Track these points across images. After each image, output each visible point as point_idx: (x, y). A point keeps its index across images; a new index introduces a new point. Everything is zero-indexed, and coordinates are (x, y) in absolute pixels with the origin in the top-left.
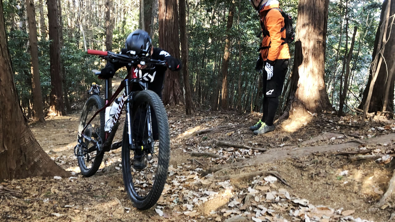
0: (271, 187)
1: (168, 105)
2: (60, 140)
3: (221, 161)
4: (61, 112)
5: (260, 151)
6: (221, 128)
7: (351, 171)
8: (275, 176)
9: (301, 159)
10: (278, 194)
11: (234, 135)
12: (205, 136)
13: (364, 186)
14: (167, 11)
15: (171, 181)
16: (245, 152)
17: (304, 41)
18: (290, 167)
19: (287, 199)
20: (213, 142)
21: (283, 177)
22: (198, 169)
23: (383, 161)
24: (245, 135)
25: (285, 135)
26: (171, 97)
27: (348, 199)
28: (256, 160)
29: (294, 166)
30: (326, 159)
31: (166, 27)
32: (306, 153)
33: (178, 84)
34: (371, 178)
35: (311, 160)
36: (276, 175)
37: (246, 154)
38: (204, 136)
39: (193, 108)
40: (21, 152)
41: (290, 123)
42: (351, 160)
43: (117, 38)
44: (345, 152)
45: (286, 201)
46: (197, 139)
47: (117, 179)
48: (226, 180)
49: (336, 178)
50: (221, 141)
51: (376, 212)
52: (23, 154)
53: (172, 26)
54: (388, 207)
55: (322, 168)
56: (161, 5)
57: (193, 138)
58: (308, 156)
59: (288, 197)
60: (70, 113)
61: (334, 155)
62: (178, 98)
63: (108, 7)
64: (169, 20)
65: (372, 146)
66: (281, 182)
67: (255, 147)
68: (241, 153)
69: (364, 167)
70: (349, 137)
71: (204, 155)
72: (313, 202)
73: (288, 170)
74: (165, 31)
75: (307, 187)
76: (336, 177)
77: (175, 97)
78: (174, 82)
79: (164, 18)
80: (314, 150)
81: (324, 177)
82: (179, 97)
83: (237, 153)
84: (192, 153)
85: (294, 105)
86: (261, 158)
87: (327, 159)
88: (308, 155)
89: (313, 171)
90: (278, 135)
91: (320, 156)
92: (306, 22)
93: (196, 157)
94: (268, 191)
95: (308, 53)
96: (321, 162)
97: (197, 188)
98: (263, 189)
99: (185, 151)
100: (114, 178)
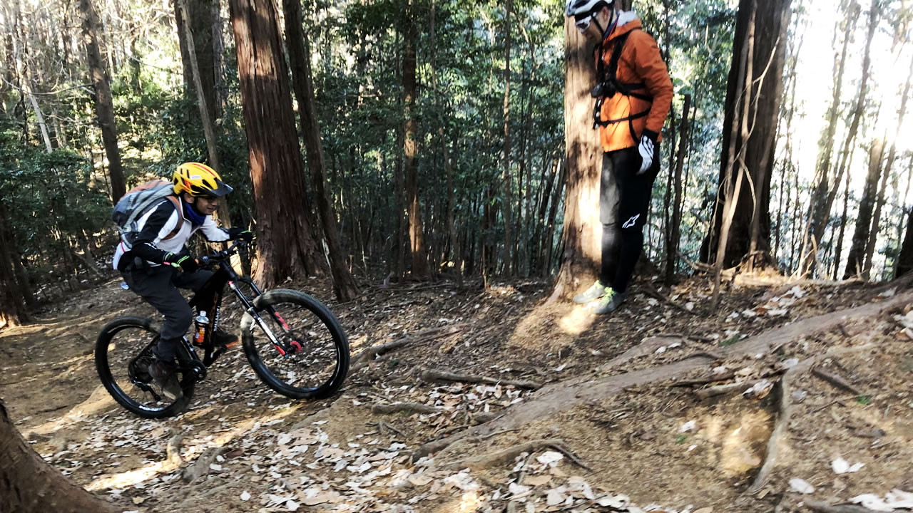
0: (553, 477)
1: (289, 278)
2: (41, 399)
3: (442, 419)
4: (16, 317)
5: (518, 387)
6: (426, 334)
7: (701, 421)
8: (558, 450)
9: (605, 405)
10: (569, 489)
11: (457, 352)
12: (394, 356)
13: (725, 452)
14: (258, 55)
15: (342, 483)
16: (488, 392)
17: (585, 129)
18: (584, 425)
19: (586, 499)
20: (415, 375)
21: (573, 449)
22: (395, 446)
23: (757, 394)
24: (481, 350)
25: (563, 342)
26: (293, 261)
27: (700, 484)
28: (516, 417)
29: (591, 421)
30: (651, 399)
31: (260, 93)
32: (613, 390)
33: (305, 228)
34: (736, 432)
35: (624, 403)
36: (559, 447)
37: (489, 397)
38: (391, 358)
39: (352, 286)
40: (8, 482)
41: (570, 311)
42: (699, 396)
43: (126, 105)
44: (687, 380)
45: (587, 504)
46: (377, 367)
47: (227, 499)
48: (460, 469)
49: (674, 440)
50: (432, 371)
51: (749, 506)
52: (12, 486)
53: (275, 91)
54: (769, 493)
55: (645, 421)
56: (241, 40)
57: (368, 366)
58: (616, 396)
59: (590, 495)
60: (39, 314)
61: (667, 388)
62: (311, 261)
63: (90, 32)
64: (266, 77)
65: (735, 362)
66: (571, 462)
67: (505, 378)
68: (479, 394)
69: (724, 409)
70: (691, 342)
71: (401, 409)
72: (637, 498)
73: (581, 431)
74: (259, 104)
75: (622, 466)
76: (674, 436)
77: (302, 258)
78: (295, 223)
79: (252, 72)
80: (626, 381)
81: (650, 439)
82: (313, 258)
83: (471, 396)
84: (374, 406)
85: (574, 270)
86: (526, 411)
87: (654, 399)
88: (617, 393)
89: (629, 429)
90: (548, 344)
91: (639, 393)
92: (585, 85)
93: (385, 416)
94: (549, 487)
95: (596, 155)
96: (642, 407)
97: (404, 495)
98: (538, 481)
99: (356, 403)
100: (221, 498)
